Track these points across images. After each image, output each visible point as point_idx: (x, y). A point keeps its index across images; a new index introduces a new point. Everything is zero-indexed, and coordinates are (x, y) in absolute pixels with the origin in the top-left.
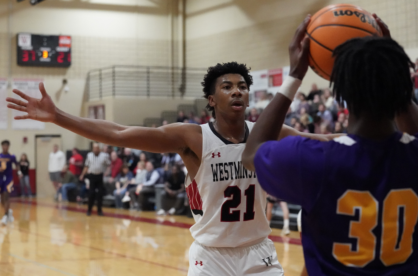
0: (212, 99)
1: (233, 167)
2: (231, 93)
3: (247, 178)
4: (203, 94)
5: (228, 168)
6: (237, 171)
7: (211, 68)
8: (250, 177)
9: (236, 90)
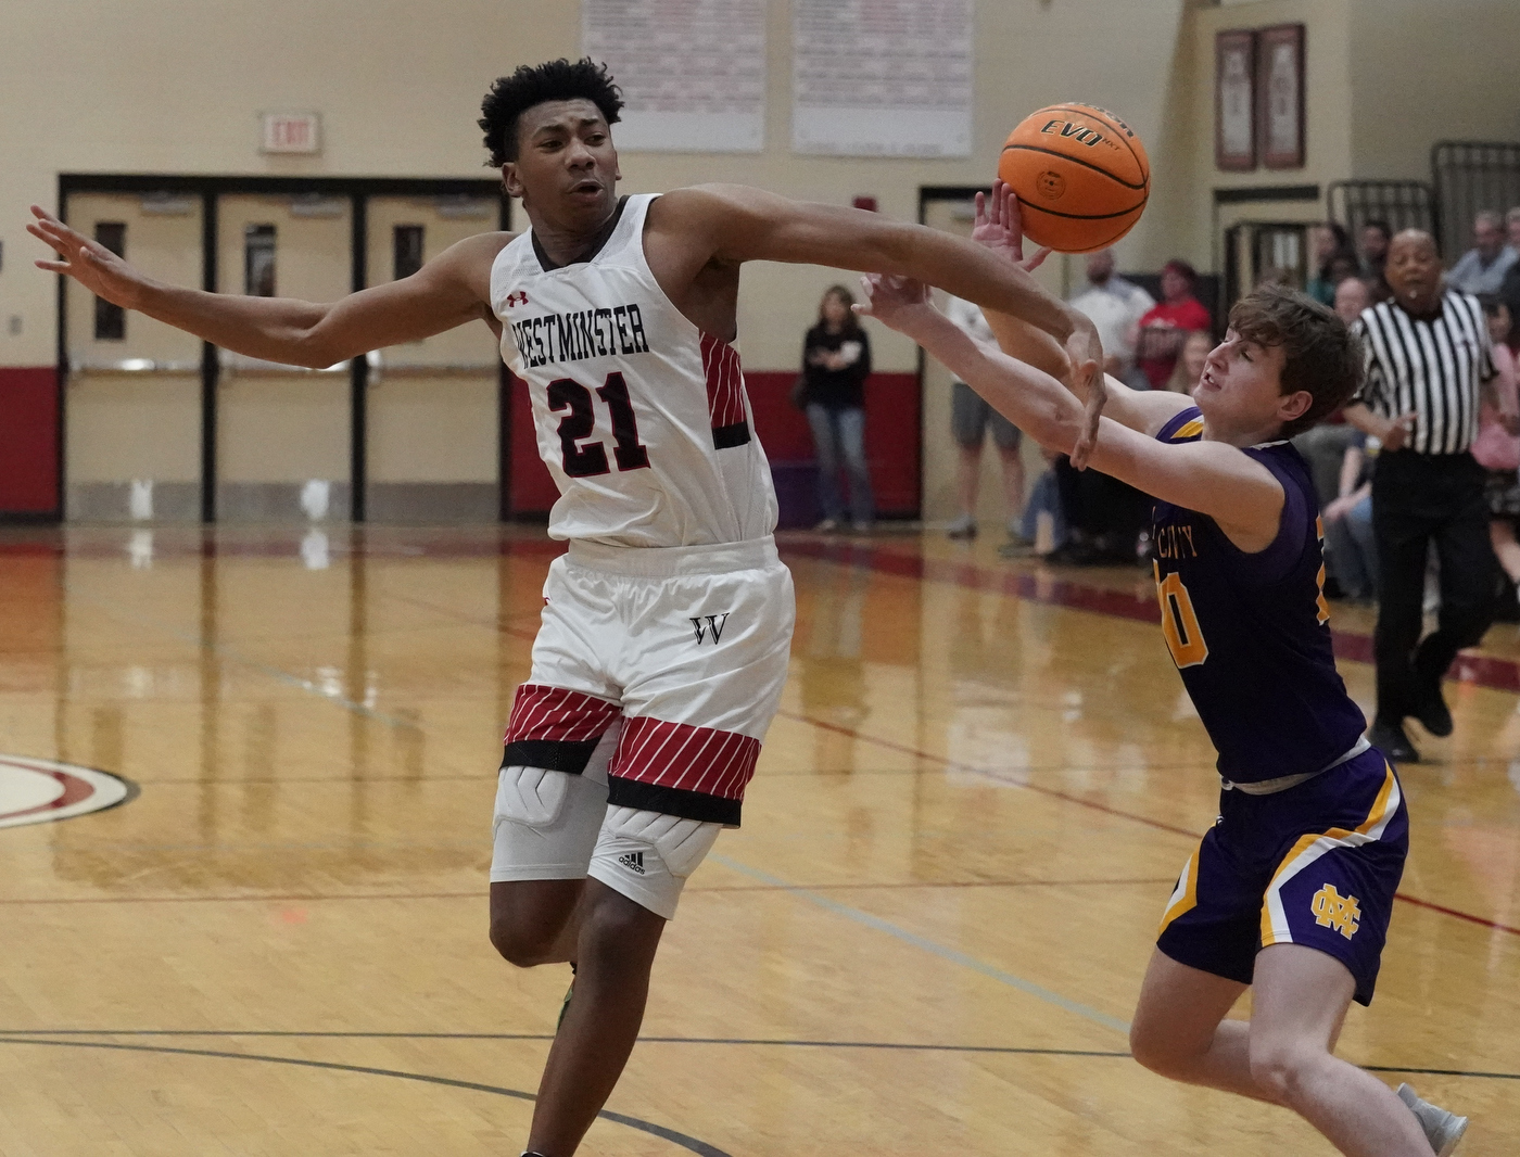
0: (513, 175)
1: (555, 329)
2: (563, 161)
3: (594, 355)
4: (488, 154)
5: (542, 332)
6: (565, 340)
7: (502, 82)
8: (603, 352)
9: (578, 150)
